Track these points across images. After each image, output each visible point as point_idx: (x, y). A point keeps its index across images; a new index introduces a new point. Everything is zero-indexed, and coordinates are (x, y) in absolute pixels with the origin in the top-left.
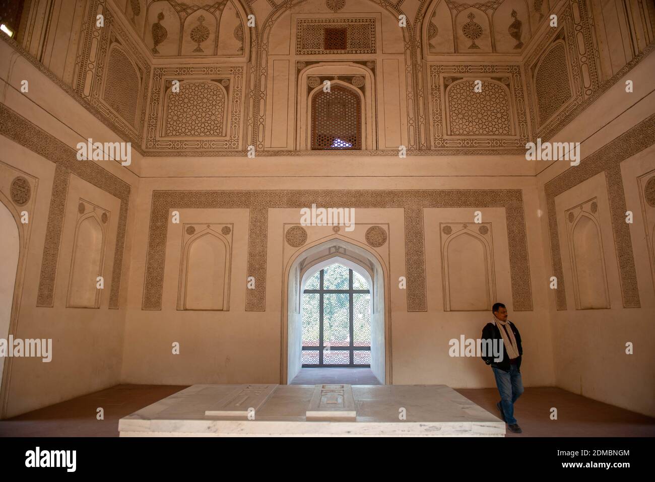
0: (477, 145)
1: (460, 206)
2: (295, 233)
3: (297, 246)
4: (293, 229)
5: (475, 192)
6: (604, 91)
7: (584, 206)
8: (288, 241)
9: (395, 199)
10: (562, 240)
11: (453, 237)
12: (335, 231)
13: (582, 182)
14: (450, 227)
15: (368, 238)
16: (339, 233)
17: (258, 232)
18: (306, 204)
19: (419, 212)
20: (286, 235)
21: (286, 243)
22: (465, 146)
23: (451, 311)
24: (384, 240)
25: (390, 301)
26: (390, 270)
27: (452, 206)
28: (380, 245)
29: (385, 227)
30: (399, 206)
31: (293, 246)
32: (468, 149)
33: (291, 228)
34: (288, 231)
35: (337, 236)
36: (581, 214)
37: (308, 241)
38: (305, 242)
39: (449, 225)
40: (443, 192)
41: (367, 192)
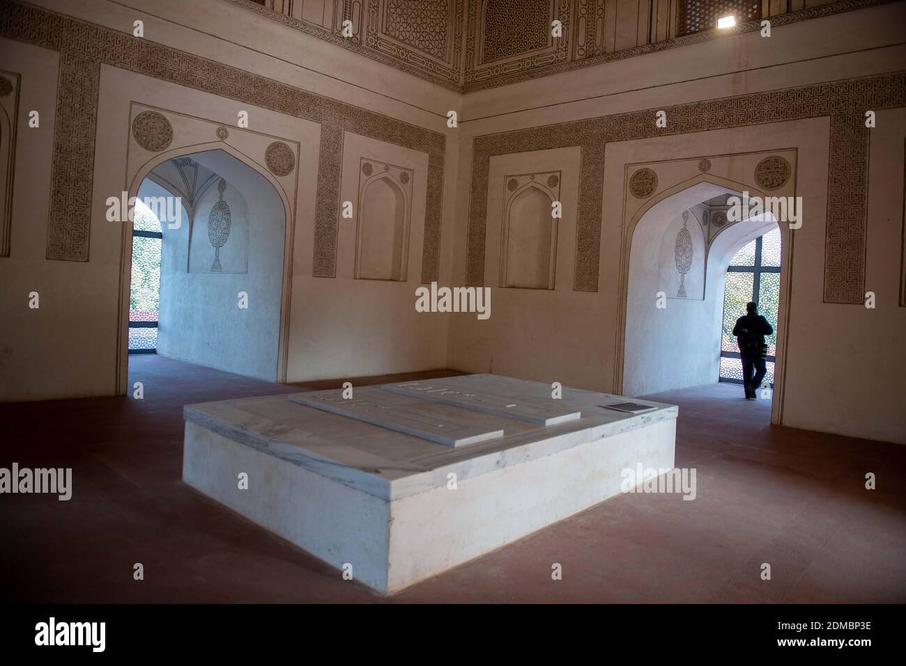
0: (411, 60)
1: (385, 140)
2: (150, 124)
3: (153, 150)
4: (147, 116)
5: (403, 124)
6: (608, 60)
7: (536, 176)
8: (137, 136)
9: (311, 107)
10: (493, 208)
11: (373, 179)
12: (219, 136)
13: (540, 149)
14: (371, 166)
15: (268, 160)
16: (226, 141)
17: (77, 106)
18: (175, 75)
19: (339, 135)
20: (134, 126)
21: (133, 140)
22: (399, 58)
23: (361, 279)
24: (291, 167)
25: (292, 259)
26: (295, 214)
27: (376, 136)
28: (285, 173)
29: (293, 147)
30: (316, 119)
31: (146, 147)
32: (402, 63)
33: (144, 114)
34: (139, 117)
35: (222, 146)
36: (530, 185)
37: (173, 145)
38: (168, 145)
39: (370, 163)
40: (368, 113)
41: (274, 83)
